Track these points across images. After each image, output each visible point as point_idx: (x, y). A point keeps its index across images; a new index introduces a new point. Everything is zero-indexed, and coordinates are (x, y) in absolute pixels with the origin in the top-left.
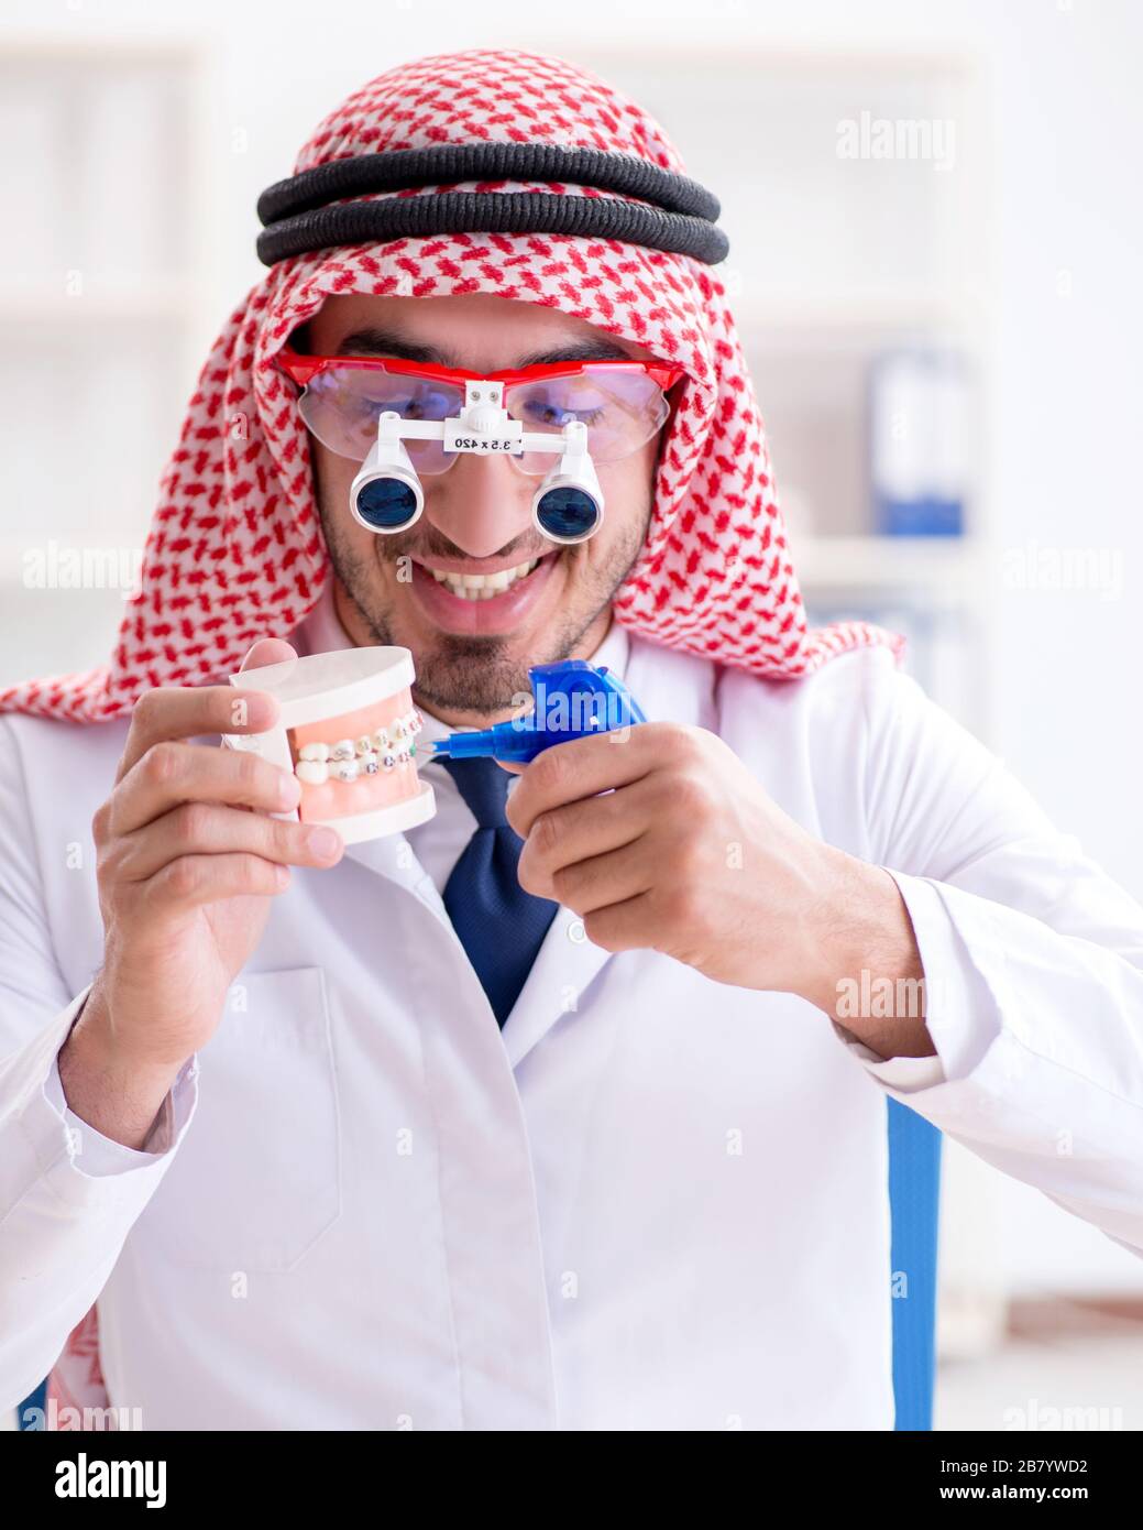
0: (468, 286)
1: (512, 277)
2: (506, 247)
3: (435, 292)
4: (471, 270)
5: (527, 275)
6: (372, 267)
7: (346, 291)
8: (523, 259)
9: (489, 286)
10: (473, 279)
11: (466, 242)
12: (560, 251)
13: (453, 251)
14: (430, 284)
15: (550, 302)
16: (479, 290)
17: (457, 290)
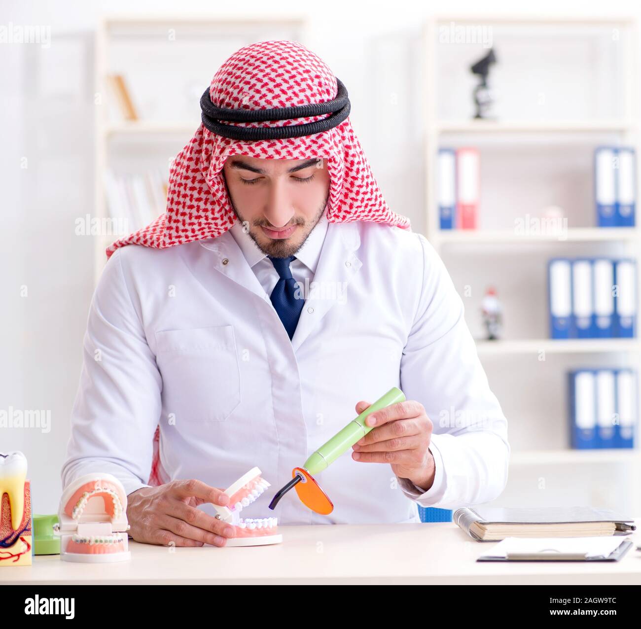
0: (271, 157)
1: (284, 153)
2: (281, 143)
3: (260, 158)
4: (271, 151)
5: (289, 152)
6: (240, 147)
7: (233, 154)
8: (286, 147)
9: (277, 157)
10: (272, 155)
11: (269, 142)
12: (297, 141)
13: (265, 144)
14: (258, 156)
15: (297, 158)
16: (274, 158)
17: (267, 158)
